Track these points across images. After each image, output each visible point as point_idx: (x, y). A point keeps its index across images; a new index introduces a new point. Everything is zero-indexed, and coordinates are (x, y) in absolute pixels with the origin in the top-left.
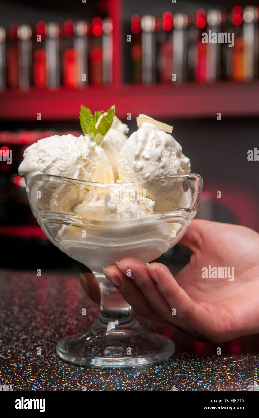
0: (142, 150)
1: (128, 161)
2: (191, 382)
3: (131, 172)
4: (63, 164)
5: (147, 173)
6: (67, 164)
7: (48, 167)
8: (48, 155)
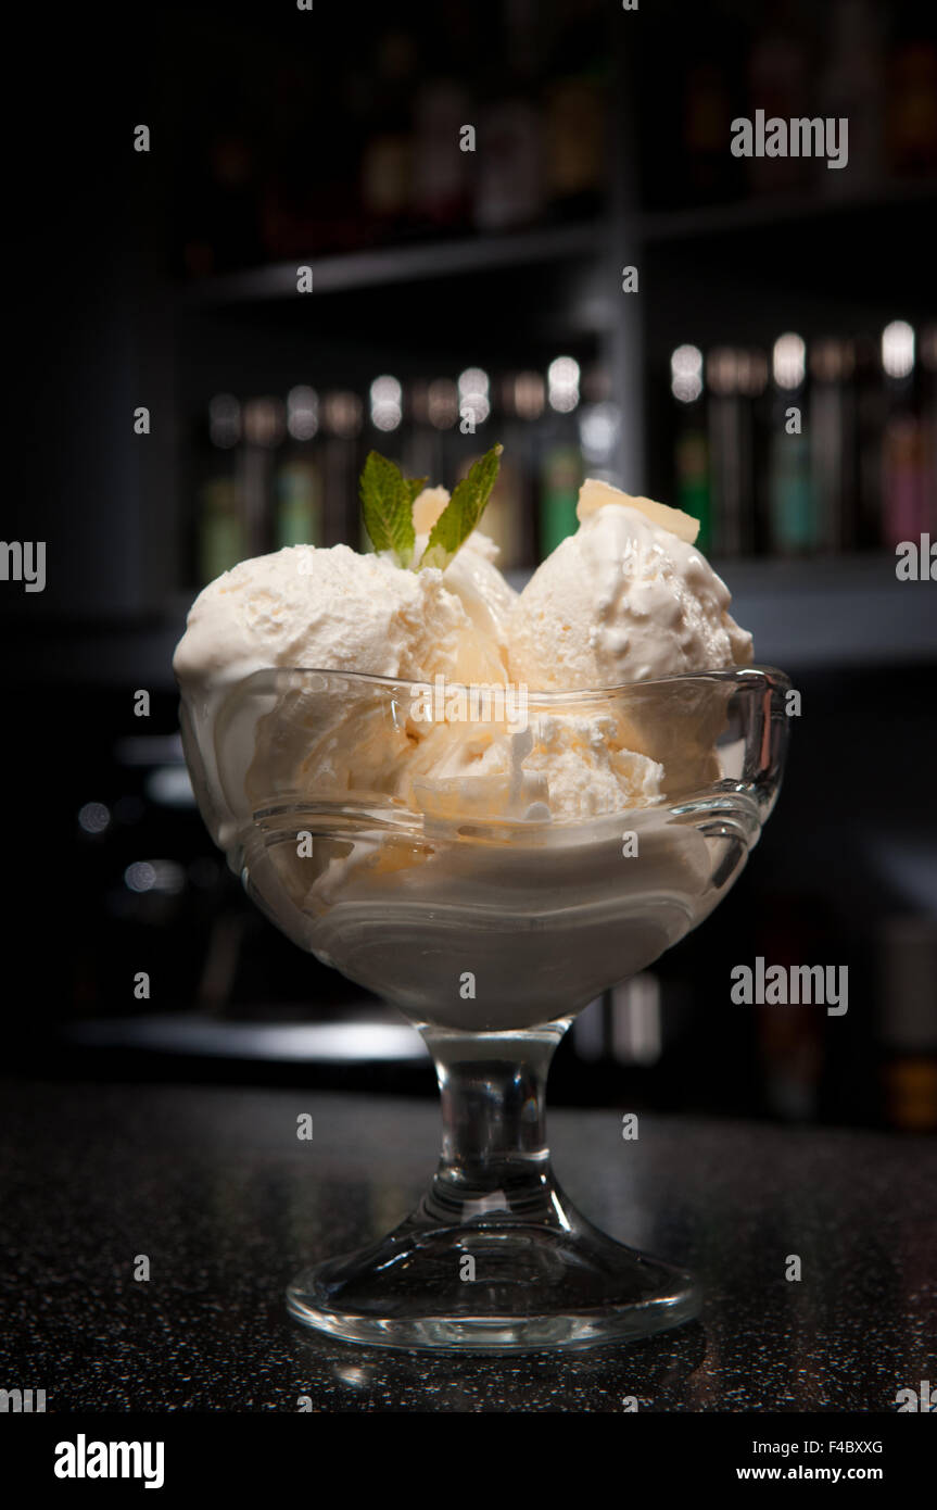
0: (622, 587)
1: (566, 628)
2: (789, 1352)
3: (578, 666)
4: (348, 636)
5: (643, 664)
6: (362, 637)
7: (296, 648)
8: (289, 607)
